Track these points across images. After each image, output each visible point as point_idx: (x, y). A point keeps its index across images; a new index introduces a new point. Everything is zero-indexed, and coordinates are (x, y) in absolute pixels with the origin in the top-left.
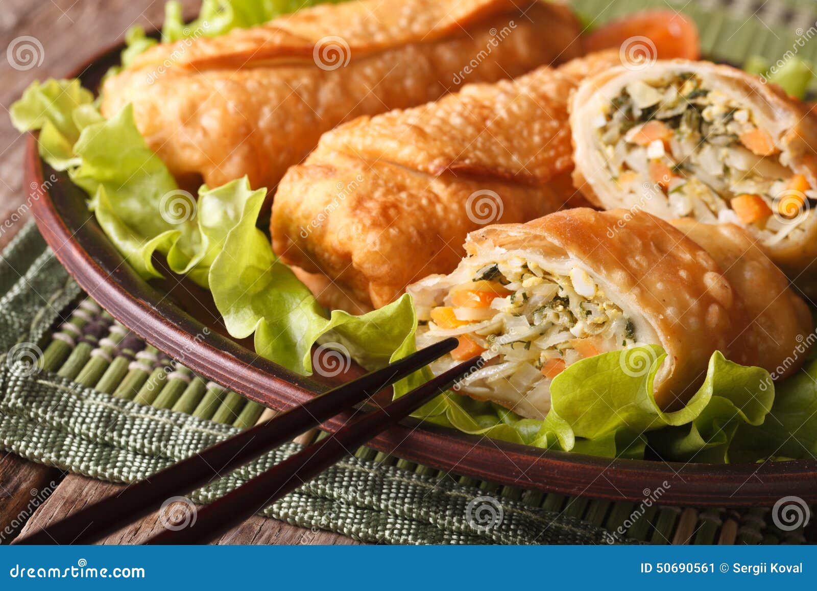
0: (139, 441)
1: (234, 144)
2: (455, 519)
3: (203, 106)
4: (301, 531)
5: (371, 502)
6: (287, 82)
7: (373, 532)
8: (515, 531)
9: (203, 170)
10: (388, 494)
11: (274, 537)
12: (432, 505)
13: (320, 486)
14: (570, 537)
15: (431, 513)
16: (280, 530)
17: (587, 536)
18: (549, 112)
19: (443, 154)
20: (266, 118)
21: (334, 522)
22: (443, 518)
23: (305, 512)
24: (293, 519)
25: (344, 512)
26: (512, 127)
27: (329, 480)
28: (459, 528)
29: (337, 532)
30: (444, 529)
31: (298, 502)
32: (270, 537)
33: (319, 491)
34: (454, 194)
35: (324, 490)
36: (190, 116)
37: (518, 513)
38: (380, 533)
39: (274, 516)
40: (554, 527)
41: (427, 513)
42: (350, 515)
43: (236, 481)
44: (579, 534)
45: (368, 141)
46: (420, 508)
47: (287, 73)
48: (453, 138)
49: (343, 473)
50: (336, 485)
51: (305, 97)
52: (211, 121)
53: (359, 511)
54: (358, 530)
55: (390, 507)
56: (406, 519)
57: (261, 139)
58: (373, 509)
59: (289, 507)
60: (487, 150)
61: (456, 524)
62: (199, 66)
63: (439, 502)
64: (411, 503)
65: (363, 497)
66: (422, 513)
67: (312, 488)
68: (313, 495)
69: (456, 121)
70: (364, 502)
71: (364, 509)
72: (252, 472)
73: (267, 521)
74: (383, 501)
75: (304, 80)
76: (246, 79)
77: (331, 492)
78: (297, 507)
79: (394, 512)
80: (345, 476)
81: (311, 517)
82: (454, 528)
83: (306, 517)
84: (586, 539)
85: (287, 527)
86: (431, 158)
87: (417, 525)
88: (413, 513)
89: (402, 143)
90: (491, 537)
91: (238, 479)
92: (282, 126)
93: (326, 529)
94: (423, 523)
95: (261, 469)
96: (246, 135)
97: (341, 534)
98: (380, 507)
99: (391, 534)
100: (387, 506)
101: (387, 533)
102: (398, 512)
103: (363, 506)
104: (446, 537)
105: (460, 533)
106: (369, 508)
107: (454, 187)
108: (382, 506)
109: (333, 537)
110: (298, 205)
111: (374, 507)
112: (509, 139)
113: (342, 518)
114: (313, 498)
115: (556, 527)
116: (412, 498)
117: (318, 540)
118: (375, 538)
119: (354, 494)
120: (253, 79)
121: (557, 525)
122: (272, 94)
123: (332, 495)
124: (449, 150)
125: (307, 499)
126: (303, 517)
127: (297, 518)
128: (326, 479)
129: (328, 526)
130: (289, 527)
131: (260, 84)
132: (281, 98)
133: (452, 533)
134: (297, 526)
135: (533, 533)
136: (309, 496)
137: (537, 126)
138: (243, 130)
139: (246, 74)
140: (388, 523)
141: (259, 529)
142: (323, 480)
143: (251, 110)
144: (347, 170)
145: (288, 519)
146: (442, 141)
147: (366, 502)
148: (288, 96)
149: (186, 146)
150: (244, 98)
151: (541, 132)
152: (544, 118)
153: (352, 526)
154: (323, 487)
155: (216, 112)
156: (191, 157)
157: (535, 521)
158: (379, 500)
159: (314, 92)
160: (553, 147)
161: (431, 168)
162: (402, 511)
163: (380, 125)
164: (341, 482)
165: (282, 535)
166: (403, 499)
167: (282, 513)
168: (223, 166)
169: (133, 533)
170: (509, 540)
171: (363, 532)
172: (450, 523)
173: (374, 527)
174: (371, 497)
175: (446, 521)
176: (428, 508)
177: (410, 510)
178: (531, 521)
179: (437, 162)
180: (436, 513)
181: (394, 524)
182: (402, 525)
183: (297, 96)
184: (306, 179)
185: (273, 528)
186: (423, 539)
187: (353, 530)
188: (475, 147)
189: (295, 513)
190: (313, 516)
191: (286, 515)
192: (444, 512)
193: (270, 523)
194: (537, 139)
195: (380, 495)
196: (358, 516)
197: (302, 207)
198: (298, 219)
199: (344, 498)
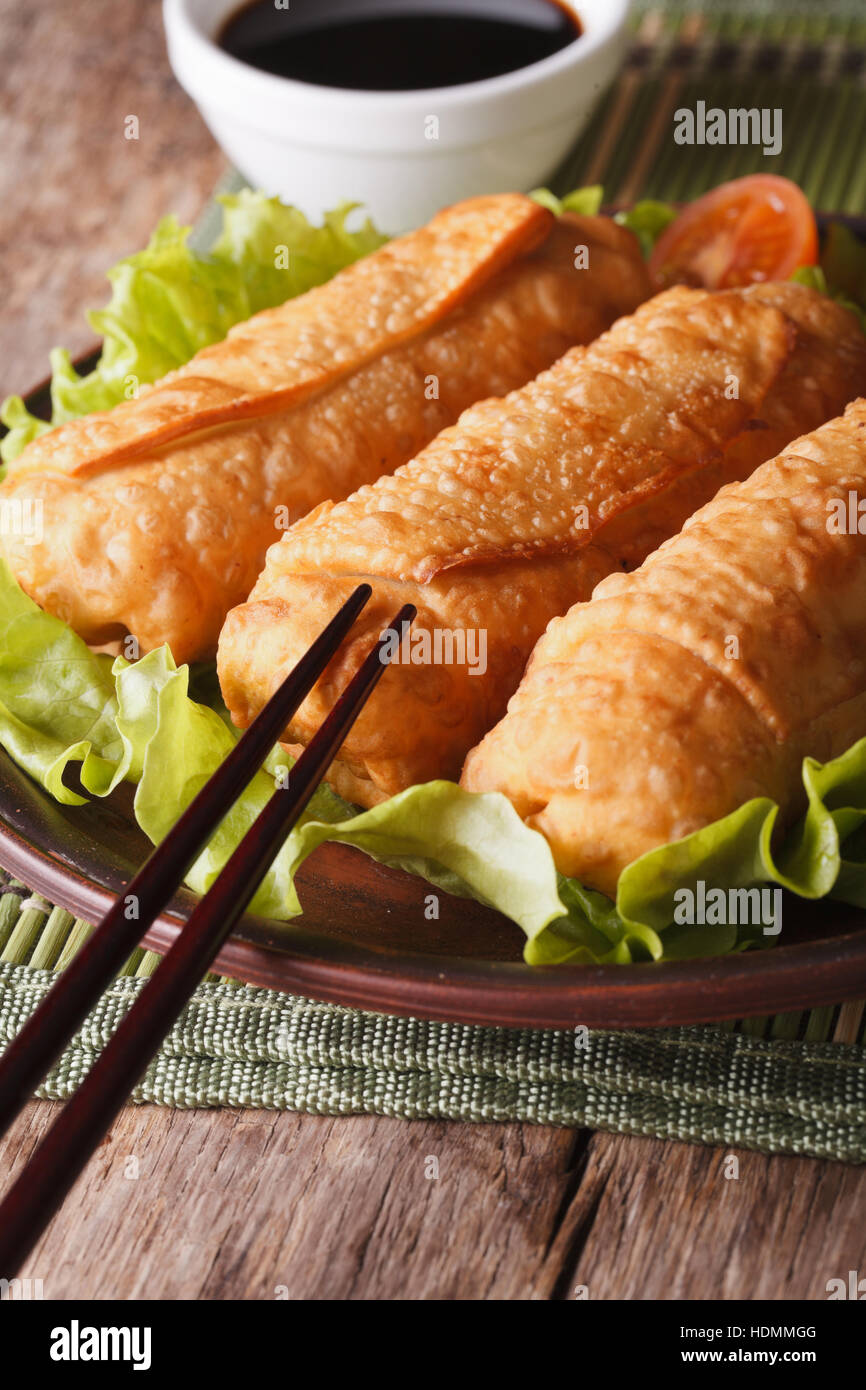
0: (95, 1034)
1: (156, 575)
2: (530, 1067)
3: (104, 530)
4: (328, 1122)
5: (414, 1063)
6: (215, 466)
7: (423, 1105)
8: (612, 1067)
9: (123, 620)
10: (435, 1047)
11: (292, 1140)
12: (497, 1052)
13: (343, 1054)
14: (689, 1058)
15: (497, 1064)
16: (300, 1125)
17: (714, 1050)
18: (578, 433)
19: (431, 551)
20: (195, 527)
21: (369, 1101)
22: (514, 1066)
23: (328, 1095)
24: (315, 1108)
25: (381, 1084)
26: (527, 472)
27: (354, 1042)
28: (537, 1077)
29: (376, 1113)
30: (517, 1083)
31: (318, 1082)
32: (286, 1140)
33: (344, 1061)
34: (456, 604)
35: (349, 1058)
36: (90, 547)
37: (616, 1036)
38: (433, 1105)
39: (289, 1107)
40: (667, 1047)
41: (491, 1065)
42: (390, 1087)
43: (232, 1066)
44: (703, 1049)
45: (327, 551)
46: (480, 1059)
47: (213, 450)
48: (444, 518)
49: (373, 1026)
50: (365, 1047)
51: (244, 480)
52: (120, 550)
53: (401, 1078)
54: (403, 1107)
55: (441, 1065)
56: (465, 1077)
57: (195, 556)
58: (420, 1071)
59: (307, 1092)
60: (494, 522)
61: (533, 1072)
62: (90, 470)
63: (505, 1044)
64: (468, 1054)
65: (403, 1057)
66: (485, 1066)
67: (333, 1058)
68: (337, 1067)
69: (446, 487)
70: (405, 1065)
71: (406, 1073)
72: (250, 1051)
73: (283, 1116)
74: (429, 1059)
75: (239, 453)
76: (157, 477)
77: (359, 1058)
78: (316, 1091)
79: (447, 1071)
80: (376, 1030)
81: (338, 1101)
82: (531, 1078)
83: (331, 1102)
84: (712, 1056)
85: (309, 1119)
86: (415, 560)
87: (482, 1084)
88: (472, 1067)
89: (371, 546)
90: (582, 1082)
91: (234, 1062)
92: (218, 533)
93: (359, 1112)
94: (489, 1078)
95: (261, 1044)
96: (171, 557)
97: (382, 1116)
98: (427, 1067)
99: (448, 1104)
100: (436, 1065)
101: (442, 1103)
102: (452, 1070)
103: (406, 1069)
104: (522, 1093)
105: (540, 1084)
106: (415, 1070)
107: (454, 593)
108: (430, 1066)
109: (372, 1121)
110: (248, 665)
111: (421, 1068)
112: (524, 495)
113: (379, 1094)
114: (338, 1070)
115: (670, 1046)
116: (468, 1047)
117: (352, 1131)
118: (427, 1113)
119: (390, 1056)
120: (166, 474)
121: (672, 1042)
122: (197, 490)
123: (362, 1063)
124: (438, 541)
125: (330, 1074)
126: (326, 1103)
127: (319, 1106)
128: (350, 1041)
129: (363, 1108)
130: (312, 1118)
131: (177, 478)
132: (210, 492)
133: (530, 1085)
134: (322, 1115)
135: (638, 1065)
136: (332, 1069)
137: (563, 462)
138: (165, 552)
139: (157, 467)
140: (441, 1088)
141: (270, 1131)
142: (346, 1045)
143: (171, 522)
144: (304, 604)
145: (308, 1109)
146: (427, 528)
147: (408, 1064)
148: (220, 485)
149: (92, 593)
150: (157, 506)
151: (570, 469)
152: (573, 444)
153: (394, 1103)
154: (348, 1053)
155: (125, 536)
156: (103, 606)
157: (641, 1044)
158: (425, 1058)
159: (257, 468)
160: (591, 487)
161: (417, 575)
162: (458, 1068)
163: (341, 519)
164: (370, 1042)
165: (302, 1134)
166: (456, 1050)
167: (298, 1103)
168: (148, 607)
169: (102, 1176)
170: (606, 1082)
171: (410, 1109)
172: (525, 1072)
173: (423, 1098)
174: (414, 1055)
175: (519, 1071)
176: (491, 1056)
177: (468, 1064)
178: (634, 1045)
179: (423, 565)
180: (503, 1061)
181: (449, 1089)
182: (461, 1087)
183: (234, 481)
184: (251, 628)
185: (290, 1125)
186: (491, 1102)
187: (396, 1108)
188: (476, 524)
189: (315, 1100)
190: (340, 1099)
191: (305, 1104)
192: (514, 1058)
193: (287, 1118)
194: (565, 482)
195: (424, 1050)
196: (400, 1087)
197: (254, 668)
198: (251, 684)
199: (378, 1064)
